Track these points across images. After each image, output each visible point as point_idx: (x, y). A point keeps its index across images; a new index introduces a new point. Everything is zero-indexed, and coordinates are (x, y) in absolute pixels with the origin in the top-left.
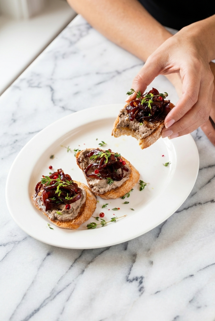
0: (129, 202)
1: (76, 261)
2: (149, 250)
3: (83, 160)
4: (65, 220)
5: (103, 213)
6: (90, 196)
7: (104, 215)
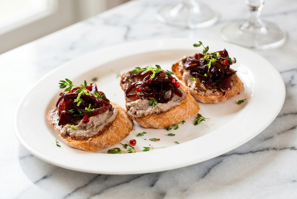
0: (174, 135)
1: (77, 189)
2: (186, 190)
3: (127, 80)
4: (78, 137)
5: (135, 141)
6: (122, 117)
7: (135, 143)
